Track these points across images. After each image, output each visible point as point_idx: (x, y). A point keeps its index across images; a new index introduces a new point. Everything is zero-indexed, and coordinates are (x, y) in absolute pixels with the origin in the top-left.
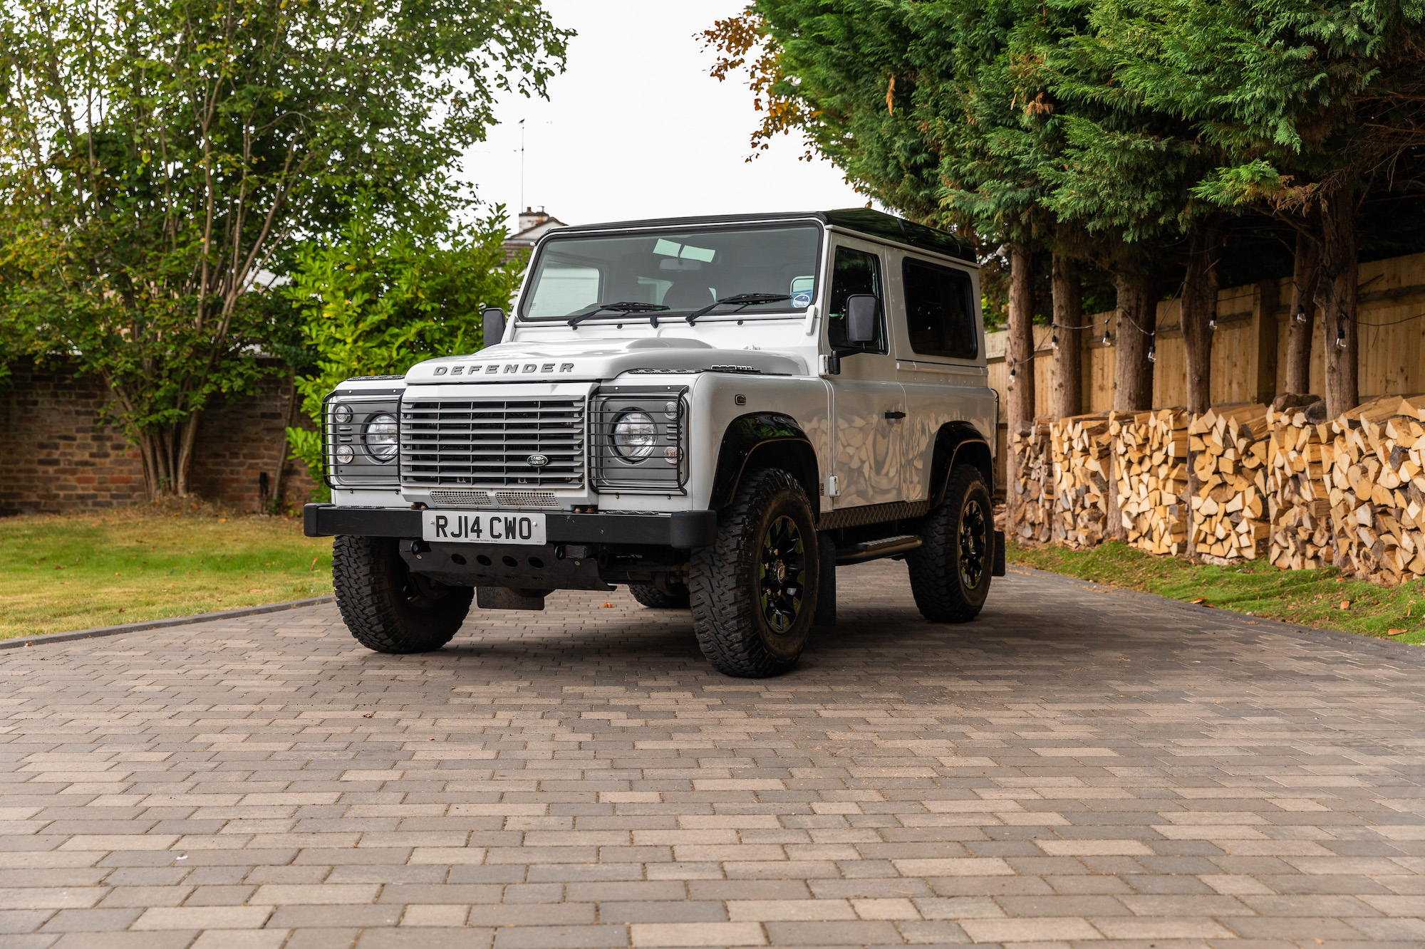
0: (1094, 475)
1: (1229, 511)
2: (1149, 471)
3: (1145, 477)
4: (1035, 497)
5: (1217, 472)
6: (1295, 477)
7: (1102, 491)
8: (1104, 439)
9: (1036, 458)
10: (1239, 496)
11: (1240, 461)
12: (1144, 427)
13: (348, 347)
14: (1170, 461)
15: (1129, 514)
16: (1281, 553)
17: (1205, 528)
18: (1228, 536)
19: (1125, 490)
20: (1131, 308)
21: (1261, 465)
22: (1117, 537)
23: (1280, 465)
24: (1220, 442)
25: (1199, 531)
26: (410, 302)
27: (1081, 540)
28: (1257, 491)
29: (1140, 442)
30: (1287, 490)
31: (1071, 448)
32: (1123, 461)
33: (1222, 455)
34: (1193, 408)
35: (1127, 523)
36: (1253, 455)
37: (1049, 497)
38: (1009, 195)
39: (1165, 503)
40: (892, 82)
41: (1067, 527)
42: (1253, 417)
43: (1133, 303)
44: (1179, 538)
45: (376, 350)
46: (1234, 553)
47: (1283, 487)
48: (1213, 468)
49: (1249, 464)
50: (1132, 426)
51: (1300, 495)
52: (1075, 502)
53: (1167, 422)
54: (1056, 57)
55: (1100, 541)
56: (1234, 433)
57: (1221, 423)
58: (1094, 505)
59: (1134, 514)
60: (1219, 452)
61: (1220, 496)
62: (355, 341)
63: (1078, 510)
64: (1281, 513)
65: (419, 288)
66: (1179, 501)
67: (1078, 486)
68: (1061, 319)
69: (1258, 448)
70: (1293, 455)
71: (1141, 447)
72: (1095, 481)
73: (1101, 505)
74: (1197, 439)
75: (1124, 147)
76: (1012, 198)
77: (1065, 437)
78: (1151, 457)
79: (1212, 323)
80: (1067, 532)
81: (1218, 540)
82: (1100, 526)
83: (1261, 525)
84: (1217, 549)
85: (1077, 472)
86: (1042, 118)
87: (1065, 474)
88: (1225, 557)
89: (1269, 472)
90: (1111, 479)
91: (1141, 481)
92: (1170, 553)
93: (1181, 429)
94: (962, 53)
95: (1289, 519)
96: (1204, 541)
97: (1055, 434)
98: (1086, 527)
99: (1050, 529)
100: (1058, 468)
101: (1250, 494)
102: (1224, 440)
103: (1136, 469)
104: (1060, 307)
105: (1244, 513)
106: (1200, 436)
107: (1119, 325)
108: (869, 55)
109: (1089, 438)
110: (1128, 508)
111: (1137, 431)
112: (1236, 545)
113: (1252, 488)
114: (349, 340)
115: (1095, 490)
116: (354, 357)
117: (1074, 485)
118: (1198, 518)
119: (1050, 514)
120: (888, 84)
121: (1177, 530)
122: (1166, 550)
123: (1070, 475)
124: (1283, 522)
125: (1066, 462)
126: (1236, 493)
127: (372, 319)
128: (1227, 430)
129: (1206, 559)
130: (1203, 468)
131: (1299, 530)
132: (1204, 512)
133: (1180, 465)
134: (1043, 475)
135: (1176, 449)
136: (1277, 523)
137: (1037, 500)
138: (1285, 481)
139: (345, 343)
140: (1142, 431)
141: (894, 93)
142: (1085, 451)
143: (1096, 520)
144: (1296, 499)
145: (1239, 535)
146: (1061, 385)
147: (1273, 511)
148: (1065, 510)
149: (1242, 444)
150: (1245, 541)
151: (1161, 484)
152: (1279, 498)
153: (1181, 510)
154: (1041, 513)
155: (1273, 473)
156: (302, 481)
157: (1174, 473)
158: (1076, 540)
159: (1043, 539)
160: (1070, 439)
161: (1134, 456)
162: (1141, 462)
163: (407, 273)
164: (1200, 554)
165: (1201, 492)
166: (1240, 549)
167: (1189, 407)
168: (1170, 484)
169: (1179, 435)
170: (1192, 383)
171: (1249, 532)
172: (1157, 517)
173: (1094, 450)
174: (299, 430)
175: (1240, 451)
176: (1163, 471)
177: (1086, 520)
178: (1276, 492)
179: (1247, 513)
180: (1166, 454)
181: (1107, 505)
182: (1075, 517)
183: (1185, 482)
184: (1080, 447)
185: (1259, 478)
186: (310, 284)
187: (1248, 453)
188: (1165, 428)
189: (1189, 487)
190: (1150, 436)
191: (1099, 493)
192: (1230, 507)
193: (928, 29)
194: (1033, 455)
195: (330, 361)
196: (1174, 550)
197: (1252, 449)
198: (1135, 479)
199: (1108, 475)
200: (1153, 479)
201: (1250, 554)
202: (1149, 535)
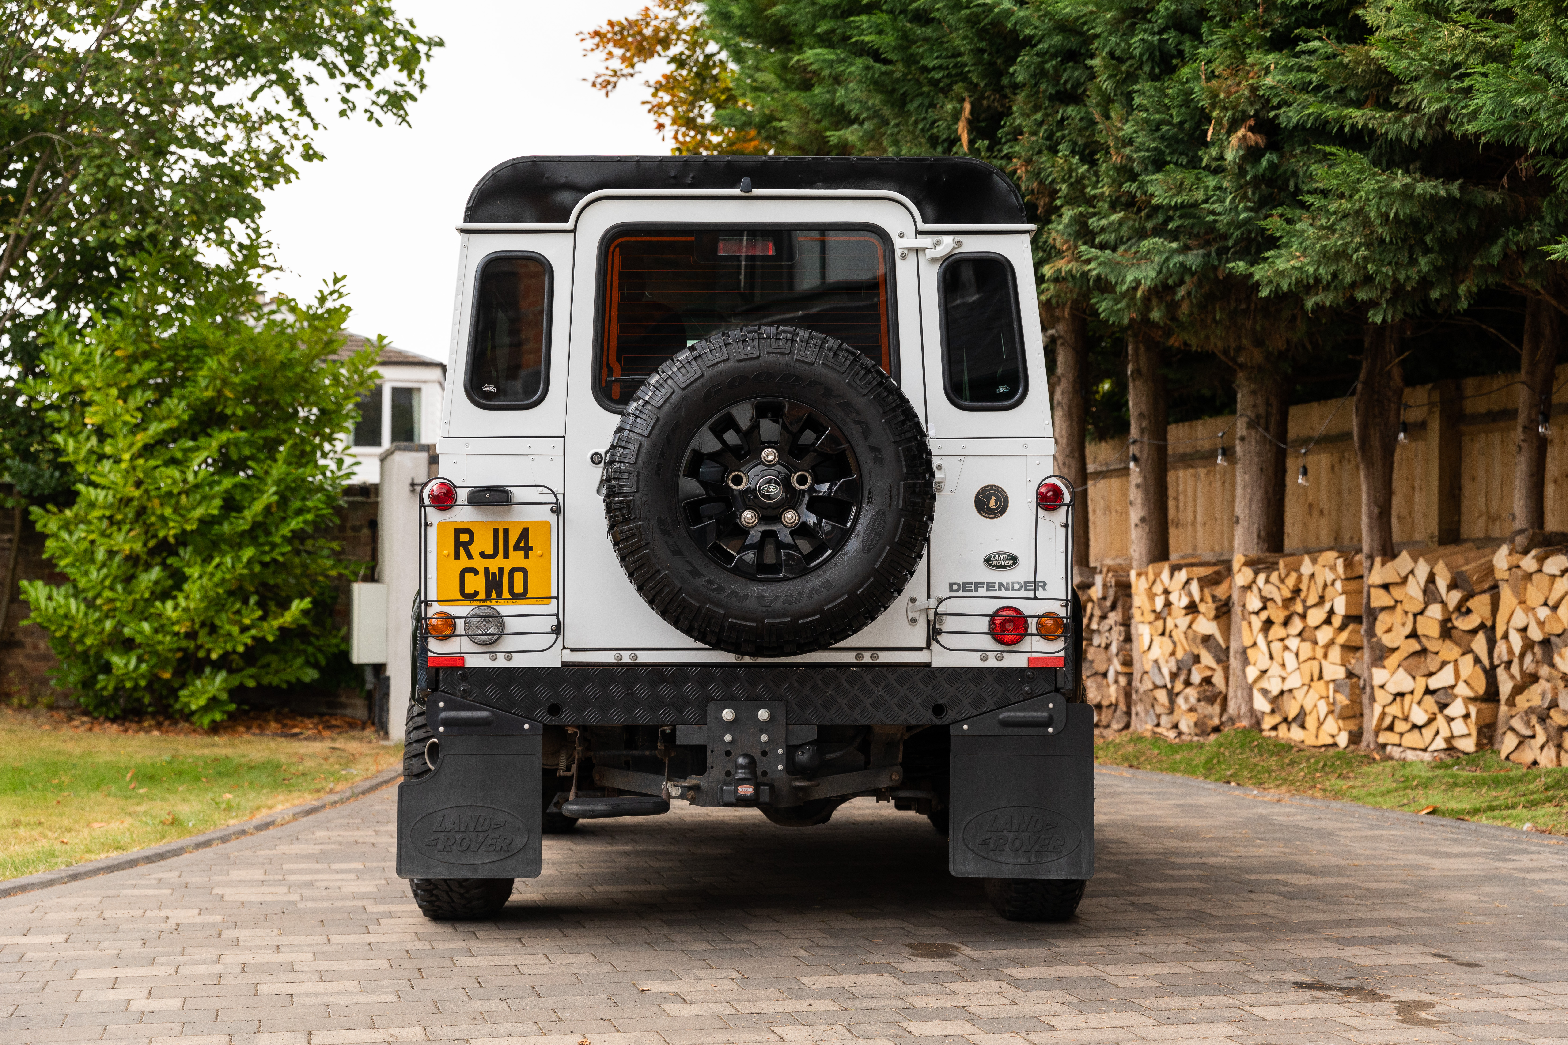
0: (1207, 639)
1: (1432, 687)
2: (1300, 634)
3: (1293, 643)
4: (1102, 669)
5: (1413, 635)
6: (1546, 643)
7: (1219, 661)
8: (1221, 591)
9: (1104, 617)
10: (1450, 668)
11: (1450, 620)
12: (1294, 575)
13: (124, 466)
14: (1337, 621)
15: (1265, 692)
16: (1520, 744)
17: (1394, 710)
18: (1431, 721)
19: (1259, 658)
20: (1258, 416)
21: (1482, 626)
22: (1245, 723)
23: (1521, 625)
24: (1419, 596)
25: (1383, 715)
26: (209, 405)
27: (1183, 727)
28: (1477, 660)
29: (1288, 595)
30: (1528, 658)
31: (1168, 604)
32: (1257, 622)
33: (1422, 613)
34: (1371, 549)
35: (1261, 704)
36: (1469, 611)
37: (1126, 670)
38: (1179, 258)
39: (1327, 676)
40: (967, 106)
41: (1159, 710)
42: (1468, 562)
43: (1261, 410)
44: (1352, 725)
45: (163, 469)
46: (1440, 743)
47: (1522, 656)
48: (1408, 630)
49: (1463, 624)
50: (1274, 577)
51: (1552, 665)
52: (1174, 676)
53: (1333, 568)
54: (1288, 70)
55: (1217, 729)
56: (1442, 584)
57: (1422, 570)
58: (1207, 681)
59: (1275, 692)
60: (1419, 608)
61: (1417, 667)
62: (133, 458)
63: (1179, 686)
64: (1518, 690)
65: (225, 382)
66: (1350, 675)
67: (1180, 654)
68: (1142, 431)
69: (1480, 605)
70: (1543, 613)
71: (1288, 602)
72: (1208, 649)
73: (1218, 679)
74: (1382, 592)
75: (1406, 193)
76: (1182, 264)
77: (1158, 589)
78: (1303, 616)
79: (1402, 435)
80: (1158, 716)
81: (1415, 726)
82: (1217, 708)
83: (1483, 706)
84: (1412, 739)
85: (1178, 635)
86: (1252, 154)
87: (1157, 639)
88: (1425, 750)
89: (1499, 633)
90: (1234, 646)
91: (1286, 648)
92: (1335, 745)
93: (1354, 578)
94: (1106, 67)
95: (1534, 696)
96: (1391, 728)
97: (1139, 586)
98: (1192, 710)
99: (1128, 713)
100: (1143, 631)
101: (1467, 664)
102: (1425, 592)
103: (1277, 631)
104: (1141, 416)
105: (1456, 691)
106: (1386, 587)
107: (1242, 439)
108: (934, 68)
109: (1202, 590)
110: (1264, 684)
111: (1282, 581)
112: (1445, 732)
113: (1469, 658)
114: (126, 456)
115: (1207, 659)
116: (131, 481)
117: (1173, 653)
118: (1382, 697)
119: (1128, 693)
120: (962, 109)
121: (1349, 713)
122: (1330, 741)
123: (1166, 639)
124: (1522, 701)
125: (1160, 623)
126: (1444, 664)
127: (156, 428)
128: (1431, 579)
129: (1396, 752)
130: (1389, 630)
131: (1552, 712)
132: (1392, 688)
133: (1351, 627)
134: (1116, 637)
135: (1348, 605)
136: (1511, 702)
137: (1105, 675)
138: (1528, 645)
139: (118, 461)
140: (1291, 581)
141: (970, 122)
142: (1192, 608)
143: (1211, 700)
144: (1544, 671)
145: (1450, 720)
146: (1143, 520)
147: (1505, 687)
148: (1156, 687)
149: (1454, 597)
150: (1459, 727)
151: (1319, 653)
152: (1515, 669)
153: (1354, 687)
154: (1113, 690)
155: (1506, 637)
156: (28, 657)
157: (1343, 637)
158: (1176, 726)
159: (1115, 726)
160: (1166, 592)
161: (1278, 615)
162: (1286, 623)
163: (212, 363)
164: (1384, 746)
165: (1387, 663)
166: (1449, 740)
167: (1366, 548)
168: (1335, 653)
169: (1353, 586)
170: (1370, 516)
171: (1467, 716)
172: (1313, 695)
173: (1207, 608)
174: (39, 584)
175: (1451, 606)
176: (1324, 635)
177: (1193, 700)
178: (1509, 663)
179: (1462, 690)
180: (1331, 612)
181: (1227, 679)
182: (1172, 696)
183: (1357, 649)
184: (1185, 601)
185: (1479, 644)
186: (66, 376)
187: (1463, 610)
188: (1330, 577)
189: (1366, 655)
190: (1304, 586)
191: (1213, 664)
192: (1434, 683)
193: (1049, 33)
194: (1097, 613)
195: (96, 486)
196: (1343, 740)
197: (1471, 604)
198: (1276, 646)
199: (1227, 639)
200: (1307, 645)
201: (1468, 745)
202: (1300, 720)
